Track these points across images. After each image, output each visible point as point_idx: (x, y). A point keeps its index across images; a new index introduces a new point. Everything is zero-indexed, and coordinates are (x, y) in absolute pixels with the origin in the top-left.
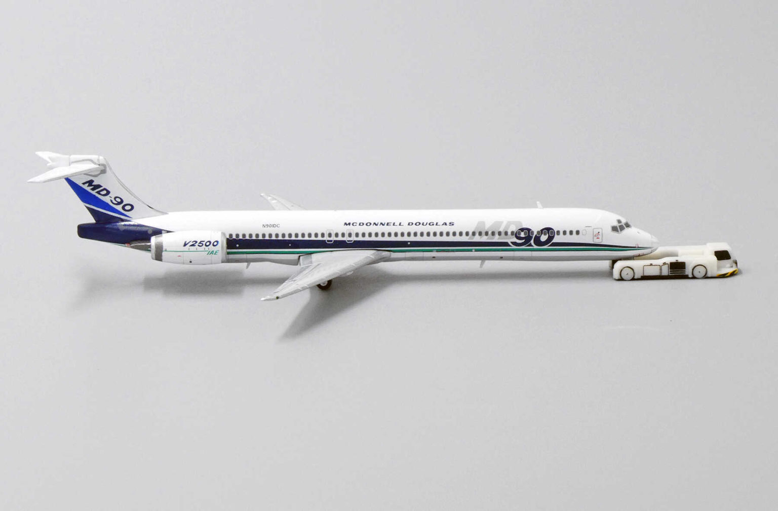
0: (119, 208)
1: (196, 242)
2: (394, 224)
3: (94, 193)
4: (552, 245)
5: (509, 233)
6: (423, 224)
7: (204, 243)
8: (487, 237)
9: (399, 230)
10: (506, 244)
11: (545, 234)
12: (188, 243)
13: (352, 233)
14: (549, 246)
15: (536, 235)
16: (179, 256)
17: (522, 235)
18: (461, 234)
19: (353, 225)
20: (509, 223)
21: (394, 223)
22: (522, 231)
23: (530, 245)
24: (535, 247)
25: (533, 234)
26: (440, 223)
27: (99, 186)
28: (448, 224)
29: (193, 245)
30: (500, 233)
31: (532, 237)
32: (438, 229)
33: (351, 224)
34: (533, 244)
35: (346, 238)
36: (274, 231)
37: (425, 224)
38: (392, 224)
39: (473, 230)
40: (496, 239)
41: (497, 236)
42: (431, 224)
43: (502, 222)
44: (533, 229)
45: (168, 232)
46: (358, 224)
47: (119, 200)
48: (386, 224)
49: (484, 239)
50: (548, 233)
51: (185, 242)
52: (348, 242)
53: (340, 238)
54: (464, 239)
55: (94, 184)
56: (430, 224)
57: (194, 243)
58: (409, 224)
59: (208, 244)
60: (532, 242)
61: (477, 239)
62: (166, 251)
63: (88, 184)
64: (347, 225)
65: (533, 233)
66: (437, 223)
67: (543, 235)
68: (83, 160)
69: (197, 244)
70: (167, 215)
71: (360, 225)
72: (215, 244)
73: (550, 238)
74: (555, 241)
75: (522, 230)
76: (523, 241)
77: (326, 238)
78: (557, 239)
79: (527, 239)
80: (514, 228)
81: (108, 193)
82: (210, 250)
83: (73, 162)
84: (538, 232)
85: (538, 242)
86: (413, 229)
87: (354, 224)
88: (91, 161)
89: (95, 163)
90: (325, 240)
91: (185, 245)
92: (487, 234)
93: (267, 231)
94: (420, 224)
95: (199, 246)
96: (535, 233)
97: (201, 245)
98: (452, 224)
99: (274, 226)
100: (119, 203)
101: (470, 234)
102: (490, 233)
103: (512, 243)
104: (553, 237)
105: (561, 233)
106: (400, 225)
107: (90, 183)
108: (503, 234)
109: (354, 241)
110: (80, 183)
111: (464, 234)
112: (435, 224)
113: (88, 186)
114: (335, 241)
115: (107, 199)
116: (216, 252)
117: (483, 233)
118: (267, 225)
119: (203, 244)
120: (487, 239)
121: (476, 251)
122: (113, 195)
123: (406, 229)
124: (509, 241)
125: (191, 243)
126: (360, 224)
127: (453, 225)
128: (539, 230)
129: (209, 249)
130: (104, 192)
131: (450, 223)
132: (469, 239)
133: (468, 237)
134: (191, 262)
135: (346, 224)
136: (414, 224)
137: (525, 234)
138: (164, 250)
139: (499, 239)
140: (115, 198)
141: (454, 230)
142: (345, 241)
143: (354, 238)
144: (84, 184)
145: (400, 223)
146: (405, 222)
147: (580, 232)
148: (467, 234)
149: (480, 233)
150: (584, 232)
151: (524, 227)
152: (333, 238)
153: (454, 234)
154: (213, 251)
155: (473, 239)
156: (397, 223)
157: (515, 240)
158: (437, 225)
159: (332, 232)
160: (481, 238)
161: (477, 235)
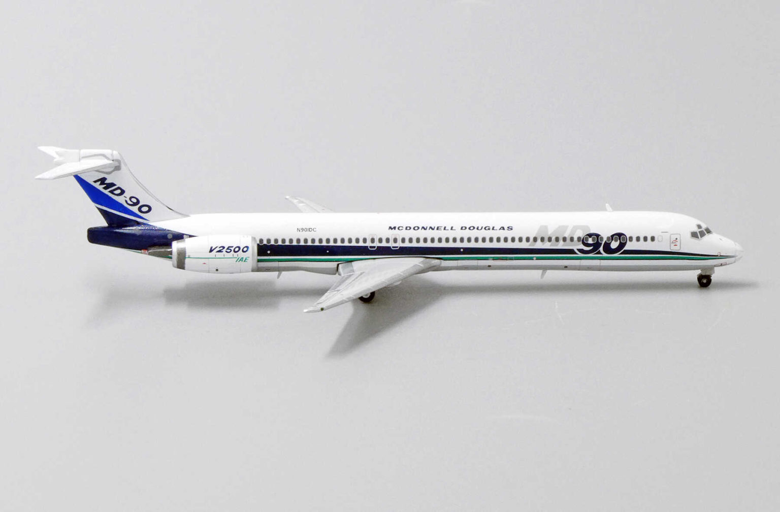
0: (135, 209)
1: (224, 248)
2: (445, 229)
3: (106, 192)
4: (623, 253)
5: (575, 239)
6: (478, 229)
7: (232, 249)
8: (550, 243)
9: (450, 235)
10: (571, 251)
11: (616, 241)
12: (214, 249)
13: (398, 239)
14: (620, 254)
15: (606, 242)
16: (205, 263)
17: (590, 241)
18: (520, 240)
19: (398, 229)
20: (575, 228)
22: (590, 237)
23: (599, 253)
24: (605, 255)
25: (602, 240)
26: (497, 227)
27: (113, 185)
28: (506, 228)
29: (220, 251)
30: (564, 239)
31: (601, 244)
32: (494, 234)
33: (396, 229)
34: (602, 251)
35: (391, 244)
36: (309, 236)
37: (480, 228)
38: (443, 228)
39: (534, 236)
40: (561, 245)
41: (561, 242)
42: (487, 228)
43: (567, 227)
44: (602, 235)
45: (190, 236)
46: (405, 228)
47: (134, 200)
48: (436, 228)
49: (547, 245)
50: (620, 239)
51: (212, 248)
52: (393, 249)
53: (384, 244)
54: (524, 245)
55: (106, 182)
56: (485, 229)
57: (222, 248)
58: (462, 229)
59: (237, 250)
60: (601, 249)
61: (539, 245)
62: (189, 257)
63: (100, 182)
64: (392, 229)
65: (602, 239)
67: (613, 241)
68: (95, 155)
69: (224, 250)
70: (189, 217)
71: (406, 229)
72: (245, 249)
73: (622, 245)
74: (626, 248)
75: (590, 235)
76: (591, 248)
77: (369, 244)
78: (628, 247)
79: (596, 246)
80: (581, 234)
81: (123, 192)
82: (239, 256)
83: (83, 158)
84: (608, 238)
85: (608, 249)
86: (466, 234)
87: (400, 228)
88: (104, 156)
89: (108, 158)
90: (367, 247)
91: (211, 251)
92: (550, 239)
93: (302, 236)
94: (474, 228)
95: (226, 252)
96: (605, 239)
97: (229, 251)
98: (510, 228)
99: (309, 230)
100: (135, 204)
101: (531, 239)
102: (553, 239)
104: (626, 242)
105: (634, 239)
107: (102, 181)
108: (568, 240)
109: (401, 247)
110: (90, 181)
111: (524, 240)
112: (491, 228)
113: (100, 184)
115: (121, 200)
116: (246, 259)
117: (546, 239)
118: (303, 229)
120: (551, 246)
121: (538, 259)
122: (128, 194)
123: (459, 234)
124: (575, 248)
125: (218, 249)
126: (407, 228)
127: (512, 229)
128: (610, 235)
130: (118, 192)
131: (508, 228)
132: (530, 246)
133: (529, 244)
134: (217, 270)
136: (467, 229)
137: (593, 240)
138: (187, 256)
139: (563, 246)
140: (131, 198)
141: (513, 236)
142: (390, 247)
143: (399, 244)
144: (95, 182)
145: (452, 228)
146: (457, 227)
147: (656, 239)
148: (528, 240)
149: (542, 239)
150: (660, 239)
151: (592, 232)
152: (377, 244)
153: (513, 240)
154: (243, 258)
155: (534, 245)
156: (448, 228)
157: (582, 247)
158: (493, 229)
159: (375, 237)
160: (543, 244)
161: (539, 240)
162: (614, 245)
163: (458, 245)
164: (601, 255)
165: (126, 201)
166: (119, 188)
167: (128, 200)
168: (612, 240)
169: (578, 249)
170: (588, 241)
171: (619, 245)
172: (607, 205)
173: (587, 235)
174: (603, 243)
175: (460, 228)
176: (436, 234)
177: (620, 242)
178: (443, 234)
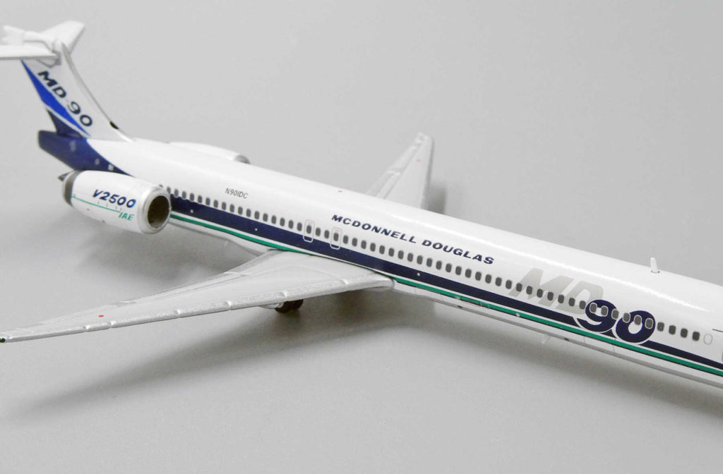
0: (76, 117)
1: (108, 194)
2: (402, 238)
3: (50, 89)
4: (646, 345)
5: (577, 303)
6: (445, 249)
7: (117, 199)
8: (539, 299)
9: (407, 248)
10: (569, 320)
11: (638, 323)
12: (99, 193)
13: (340, 236)
14: (641, 345)
15: (622, 320)
16: (88, 210)
17: (598, 312)
18: (498, 282)
19: (344, 222)
20: (582, 286)
21: (403, 236)
22: (599, 306)
23: (610, 334)
24: (619, 340)
25: (617, 317)
26: (471, 255)
27: (55, 82)
28: (483, 259)
29: (103, 198)
30: (561, 299)
31: (615, 321)
32: (465, 263)
33: (342, 221)
34: (615, 333)
35: (330, 241)
36: (238, 202)
37: (448, 249)
38: (400, 236)
39: (518, 281)
40: (554, 306)
41: (556, 301)
42: (457, 252)
43: (571, 280)
44: (618, 308)
46: (352, 223)
47: (75, 108)
48: (391, 233)
49: (534, 301)
50: (644, 323)
51: (97, 191)
52: (332, 248)
53: (322, 238)
54: (502, 291)
55: (49, 77)
56: (455, 252)
57: (106, 195)
58: (424, 244)
59: (121, 201)
60: (614, 329)
61: (523, 297)
62: (74, 196)
63: (43, 76)
65: (617, 314)
66: (467, 253)
67: (633, 323)
69: (108, 198)
71: (353, 225)
72: (131, 203)
73: (645, 333)
74: (652, 338)
75: (600, 303)
76: (599, 323)
77: (303, 233)
78: (656, 337)
79: (606, 324)
80: (586, 297)
82: (123, 211)
84: (626, 315)
85: (623, 330)
86: (428, 252)
87: (347, 221)
89: (49, 48)
90: (302, 236)
91: (95, 195)
92: (540, 293)
93: (230, 200)
94: (441, 247)
95: (110, 201)
96: (621, 316)
97: (113, 200)
98: (489, 261)
99: (239, 194)
100: (76, 112)
101: (514, 286)
102: (545, 294)
103: (579, 320)
104: (651, 331)
105: (666, 328)
106: (411, 240)
107: (45, 75)
108: (566, 301)
109: (341, 248)
110: (35, 72)
111: (504, 283)
112: (464, 253)
113: (44, 79)
114: (315, 241)
115: (63, 103)
116: (130, 217)
117: (535, 291)
118: (232, 192)
119: (115, 200)
120: (540, 303)
121: (522, 316)
122: (69, 98)
123: (418, 249)
124: (575, 317)
125: (102, 195)
126: (355, 222)
127: (491, 262)
128: (630, 311)
129: (121, 209)
130: (61, 92)
131: (487, 259)
132: (510, 294)
133: (509, 291)
134: (104, 222)
135: (335, 218)
136: (432, 246)
137: (602, 313)
138: (72, 195)
139: (557, 308)
140: (72, 103)
141: (490, 273)
142: (328, 244)
143: (340, 244)
144: (40, 74)
145: (412, 238)
146: (419, 239)
147: (701, 337)
148: (509, 284)
149: (529, 290)
150: (708, 339)
151: (604, 299)
152: (313, 235)
153: (488, 279)
154: (126, 214)
155: (516, 296)
156: (408, 237)
157: (585, 317)
158: (465, 255)
159: (312, 226)
160: (529, 298)
161: (524, 290)
162: (634, 329)
163: (413, 265)
164: (613, 339)
165: (68, 106)
166: (60, 88)
167: (70, 104)
168: (632, 320)
169: (578, 320)
170: (595, 311)
171: (641, 331)
172: (652, 259)
173: (594, 301)
174: (618, 320)
175: (423, 242)
176: (388, 242)
177: (643, 327)
178: (397, 244)
